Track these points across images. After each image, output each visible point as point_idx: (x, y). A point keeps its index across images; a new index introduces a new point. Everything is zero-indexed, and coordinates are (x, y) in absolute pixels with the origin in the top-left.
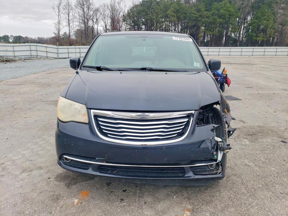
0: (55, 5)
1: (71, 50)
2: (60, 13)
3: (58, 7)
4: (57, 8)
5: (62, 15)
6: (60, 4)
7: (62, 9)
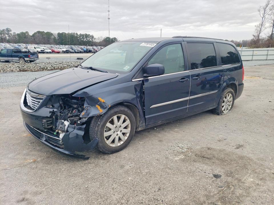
0: (262, 7)
1: (256, 53)
2: (265, 14)
3: (265, 10)
4: (263, 10)
5: (267, 16)
6: (267, 6)
7: (268, 10)
